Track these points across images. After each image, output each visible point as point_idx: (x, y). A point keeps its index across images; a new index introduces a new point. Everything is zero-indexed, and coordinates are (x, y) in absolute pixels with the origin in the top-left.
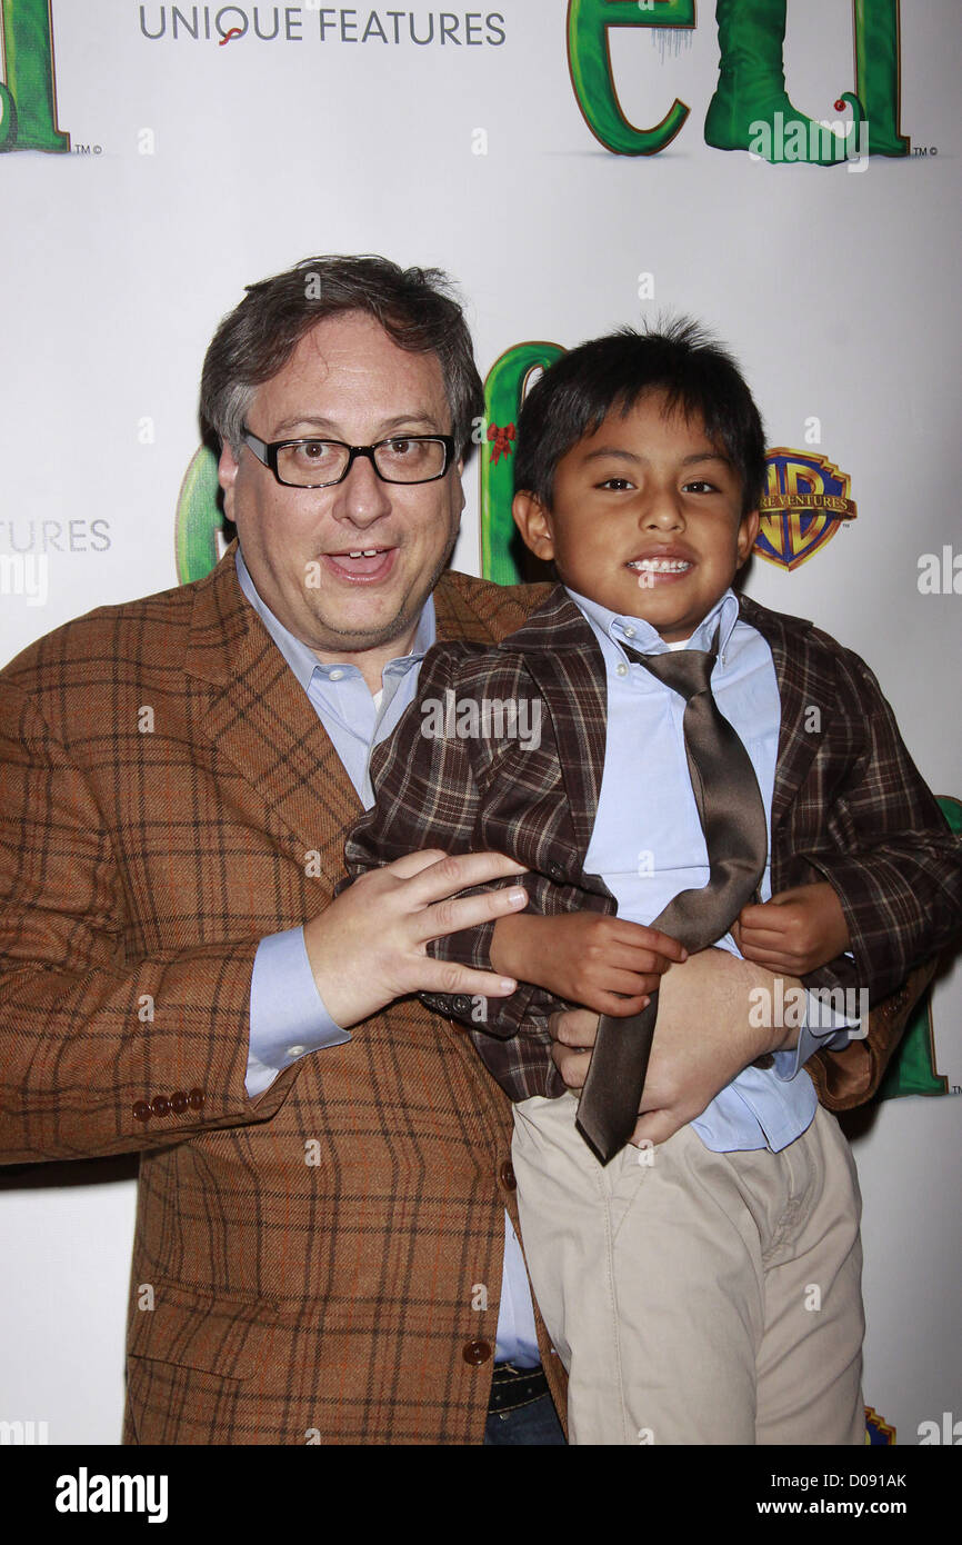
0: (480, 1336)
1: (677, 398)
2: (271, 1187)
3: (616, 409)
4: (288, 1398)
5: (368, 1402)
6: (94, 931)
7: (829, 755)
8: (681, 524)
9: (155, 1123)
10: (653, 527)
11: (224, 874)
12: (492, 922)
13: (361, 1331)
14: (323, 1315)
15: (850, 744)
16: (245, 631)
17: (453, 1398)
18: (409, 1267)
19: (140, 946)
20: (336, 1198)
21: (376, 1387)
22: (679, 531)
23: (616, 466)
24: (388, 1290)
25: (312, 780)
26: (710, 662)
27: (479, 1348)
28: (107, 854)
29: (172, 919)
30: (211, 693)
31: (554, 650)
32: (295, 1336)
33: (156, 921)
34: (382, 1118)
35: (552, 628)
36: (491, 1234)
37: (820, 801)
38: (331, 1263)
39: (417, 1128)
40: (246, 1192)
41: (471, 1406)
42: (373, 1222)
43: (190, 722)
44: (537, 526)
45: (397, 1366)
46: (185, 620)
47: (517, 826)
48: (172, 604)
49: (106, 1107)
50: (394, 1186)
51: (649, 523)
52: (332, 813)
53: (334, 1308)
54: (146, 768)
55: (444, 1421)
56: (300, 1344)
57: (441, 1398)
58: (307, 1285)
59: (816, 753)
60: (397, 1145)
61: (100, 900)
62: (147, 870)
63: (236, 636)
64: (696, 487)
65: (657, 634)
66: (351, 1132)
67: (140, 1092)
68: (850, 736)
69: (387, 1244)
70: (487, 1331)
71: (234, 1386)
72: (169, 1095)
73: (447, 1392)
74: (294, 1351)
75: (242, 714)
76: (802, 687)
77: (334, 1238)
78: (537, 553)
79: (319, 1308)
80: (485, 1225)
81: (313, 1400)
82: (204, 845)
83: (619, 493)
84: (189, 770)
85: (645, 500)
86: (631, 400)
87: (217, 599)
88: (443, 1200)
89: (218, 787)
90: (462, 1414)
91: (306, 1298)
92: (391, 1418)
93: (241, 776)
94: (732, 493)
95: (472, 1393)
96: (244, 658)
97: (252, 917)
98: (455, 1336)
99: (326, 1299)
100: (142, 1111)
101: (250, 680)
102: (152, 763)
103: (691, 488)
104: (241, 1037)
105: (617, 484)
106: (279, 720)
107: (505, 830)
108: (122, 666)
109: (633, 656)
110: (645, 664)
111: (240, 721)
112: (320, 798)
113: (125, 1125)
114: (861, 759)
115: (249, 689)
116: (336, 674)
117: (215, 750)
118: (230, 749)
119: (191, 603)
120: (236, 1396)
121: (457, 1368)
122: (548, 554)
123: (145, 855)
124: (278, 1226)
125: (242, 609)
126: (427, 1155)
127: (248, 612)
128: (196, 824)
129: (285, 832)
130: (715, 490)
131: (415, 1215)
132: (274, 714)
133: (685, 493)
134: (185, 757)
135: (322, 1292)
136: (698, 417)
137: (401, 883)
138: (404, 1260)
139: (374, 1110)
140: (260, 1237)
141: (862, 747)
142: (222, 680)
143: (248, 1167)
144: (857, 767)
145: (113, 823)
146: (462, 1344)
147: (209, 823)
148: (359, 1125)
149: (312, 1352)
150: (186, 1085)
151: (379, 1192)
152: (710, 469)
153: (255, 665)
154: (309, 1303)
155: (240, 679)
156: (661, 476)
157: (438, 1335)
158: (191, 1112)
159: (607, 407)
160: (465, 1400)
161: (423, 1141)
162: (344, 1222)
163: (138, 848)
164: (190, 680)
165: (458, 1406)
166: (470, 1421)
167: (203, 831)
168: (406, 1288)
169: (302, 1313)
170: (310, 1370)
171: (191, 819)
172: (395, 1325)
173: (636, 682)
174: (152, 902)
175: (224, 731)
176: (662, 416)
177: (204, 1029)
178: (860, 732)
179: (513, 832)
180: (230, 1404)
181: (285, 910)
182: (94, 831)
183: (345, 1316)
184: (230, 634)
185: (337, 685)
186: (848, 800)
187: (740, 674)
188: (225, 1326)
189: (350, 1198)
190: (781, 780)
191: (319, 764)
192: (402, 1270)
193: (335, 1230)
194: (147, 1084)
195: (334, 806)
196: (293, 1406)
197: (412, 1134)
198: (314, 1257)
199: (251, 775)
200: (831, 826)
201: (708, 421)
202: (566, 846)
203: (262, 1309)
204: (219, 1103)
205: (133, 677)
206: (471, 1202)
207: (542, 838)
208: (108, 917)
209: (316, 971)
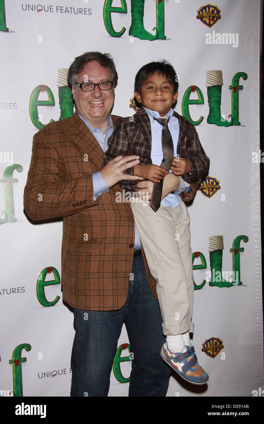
0: (132, 243)
1: (161, 72)
2: (94, 220)
3: (150, 75)
4: (100, 255)
5: (114, 255)
6: (59, 177)
7: (187, 139)
8: (162, 94)
9: (77, 207)
10: (157, 95)
11: (82, 165)
12: (134, 166)
13: (112, 243)
14: (105, 241)
15: (191, 137)
16: (81, 124)
17: (128, 254)
18: (119, 232)
19: (67, 179)
20: (106, 221)
21: (115, 252)
22: (162, 96)
23: (151, 85)
24: (116, 236)
25: (95, 149)
26: (168, 121)
27: (132, 245)
28: (60, 163)
29: (74, 174)
30: (76, 135)
31: (141, 118)
32: (100, 245)
33: (70, 174)
34: (113, 207)
35: (141, 114)
36: (132, 226)
37: (185, 146)
38: (106, 232)
39: (119, 209)
40: (89, 221)
41: (131, 255)
42: (113, 224)
43: (72, 140)
44: (139, 97)
45: (118, 249)
46: (69, 123)
47: (138, 148)
48: (66, 120)
49: (67, 205)
50: (116, 218)
51: (157, 94)
52: (99, 154)
53: (107, 239)
54: (66, 148)
55: (126, 258)
56: (101, 246)
57: (126, 254)
58: (101, 236)
59: (185, 138)
60: (116, 212)
61: (60, 171)
62: (68, 165)
63: (79, 125)
64: (165, 88)
65: (159, 115)
66: (108, 209)
67: (73, 202)
68: (191, 136)
69: (115, 228)
70: (133, 242)
71: (90, 254)
72: (79, 202)
73: (127, 253)
74: (100, 247)
75: (81, 138)
76: (183, 126)
77: (106, 228)
78: (139, 102)
79: (104, 240)
80: (131, 225)
81: (104, 255)
82: (78, 160)
83: (151, 90)
84: (74, 147)
85: (156, 91)
86: (153, 73)
87: (75, 119)
88: (124, 221)
89: (79, 150)
90: (129, 257)
91: (101, 238)
92: (117, 258)
93: (83, 149)
94: (172, 88)
95: (131, 253)
96: (81, 128)
97: (88, 172)
98: (128, 243)
99: (105, 238)
100: (74, 205)
101: (82, 132)
102: (67, 147)
103: (164, 88)
104: (92, 191)
105: (151, 88)
106: (88, 139)
107: (135, 149)
108: (60, 130)
109: (155, 119)
110: (157, 120)
111: (82, 139)
112: (97, 152)
113: (71, 208)
114: (192, 141)
115: (82, 134)
116: (98, 131)
117: (77, 145)
118: (80, 145)
119: (69, 120)
120: (90, 256)
121: (128, 249)
122: (140, 102)
123: (68, 162)
124: (95, 226)
125: (80, 120)
126: (121, 213)
127: (81, 120)
128: (76, 157)
129: (92, 158)
130: (168, 88)
131: (120, 223)
132: (87, 138)
133: (163, 89)
134: (73, 145)
135: (104, 237)
136: (165, 76)
137: (116, 162)
138: (118, 231)
139: (111, 206)
140: (92, 228)
141: (192, 139)
142: (77, 132)
143: (89, 216)
144: (191, 142)
145: (61, 157)
146: (129, 245)
147: (79, 156)
148: (109, 208)
149: (104, 247)
150: (82, 200)
151: (113, 219)
152: (167, 84)
153: (83, 129)
154: (102, 239)
155: (80, 132)
156: (159, 86)
157: (125, 243)
158: (83, 204)
159: (149, 75)
160: (130, 254)
161: (120, 211)
162: (107, 225)
163: (66, 161)
164: (71, 133)
165: (128, 255)
166: (130, 258)
167: (78, 158)
168: (119, 235)
169: (101, 241)
170: (103, 250)
171: (75, 156)
172: (118, 242)
173: (155, 124)
174: (69, 171)
175: (79, 141)
176: (158, 75)
177: (85, 190)
178: (192, 136)
179: (137, 149)
180: (89, 257)
181: (94, 171)
182: (58, 159)
183: (109, 241)
184: (78, 124)
185: (98, 133)
186: (189, 148)
187: (173, 124)
188: (87, 244)
189: (108, 221)
190: (179, 142)
191: (96, 146)
192: (118, 232)
193: (106, 226)
194: (75, 201)
195: (100, 153)
196: (101, 257)
197: (118, 210)
198: (102, 231)
199: (84, 149)
200: (186, 153)
201: (167, 76)
202: (147, 150)
203: (93, 241)
204: (89, 202)
205: (62, 132)
206: (129, 221)
207: (143, 150)
208: (61, 174)
209: (104, 178)
